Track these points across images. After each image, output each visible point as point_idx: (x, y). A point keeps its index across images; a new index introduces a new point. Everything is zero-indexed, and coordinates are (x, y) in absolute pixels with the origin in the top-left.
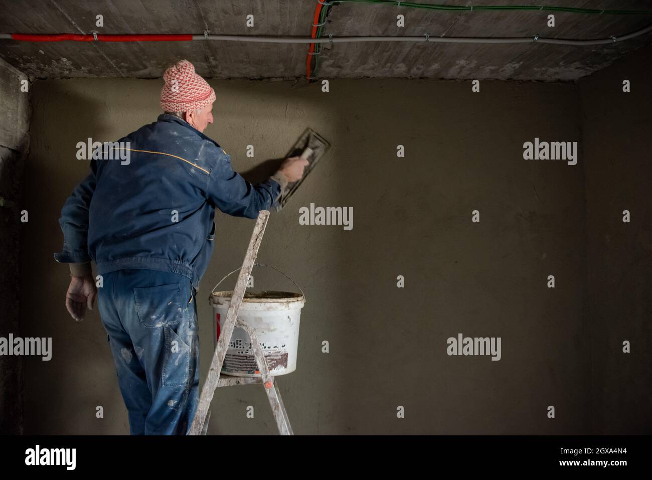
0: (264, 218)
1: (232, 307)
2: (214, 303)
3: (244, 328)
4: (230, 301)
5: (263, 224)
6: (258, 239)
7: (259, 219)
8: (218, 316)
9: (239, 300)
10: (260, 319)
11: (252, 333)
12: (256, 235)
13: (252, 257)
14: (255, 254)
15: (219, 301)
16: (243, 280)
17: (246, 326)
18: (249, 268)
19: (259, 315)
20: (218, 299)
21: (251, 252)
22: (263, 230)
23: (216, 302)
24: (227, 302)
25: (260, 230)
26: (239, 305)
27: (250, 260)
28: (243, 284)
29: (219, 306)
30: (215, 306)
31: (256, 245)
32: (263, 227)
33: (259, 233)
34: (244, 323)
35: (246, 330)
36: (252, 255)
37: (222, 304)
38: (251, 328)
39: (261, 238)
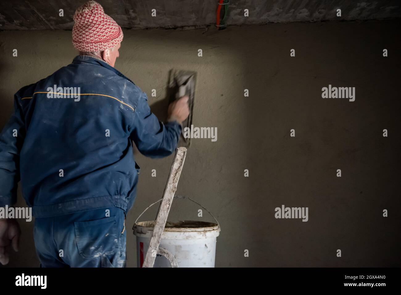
0: (182, 154)
1: (155, 236)
2: (138, 233)
3: (165, 256)
4: (153, 230)
5: (182, 159)
6: (177, 174)
7: (178, 156)
8: (142, 245)
9: (161, 229)
10: (180, 247)
11: (173, 261)
12: (176, 170)
13: (172, 190)
14: (175, 187)
15: (143, 231)
16: (164, 211)
17: (168, 254)
18: (169, 200)
19: (179, 243)
20: (141, 229)
21: (171, 186)
22: (181, 165)
23: (140, 231)
24: (150, 232)
25: (179, 165)
26: (160, 234)
27: (170, 193)
28: (164, 215)
29: (143, 236)
30: (138, 235)
31: (176, 179)
32: (181, 162)
33: (178, 169)
34: (166, 251)
35: (167, 258)
36: (172, 188)
37: (145, 234)
38: (172, 256)
39: (180, 172)
